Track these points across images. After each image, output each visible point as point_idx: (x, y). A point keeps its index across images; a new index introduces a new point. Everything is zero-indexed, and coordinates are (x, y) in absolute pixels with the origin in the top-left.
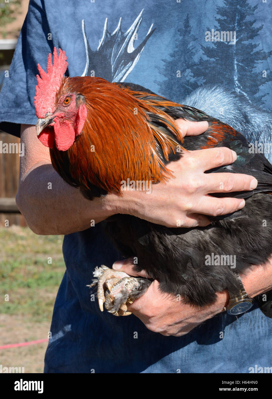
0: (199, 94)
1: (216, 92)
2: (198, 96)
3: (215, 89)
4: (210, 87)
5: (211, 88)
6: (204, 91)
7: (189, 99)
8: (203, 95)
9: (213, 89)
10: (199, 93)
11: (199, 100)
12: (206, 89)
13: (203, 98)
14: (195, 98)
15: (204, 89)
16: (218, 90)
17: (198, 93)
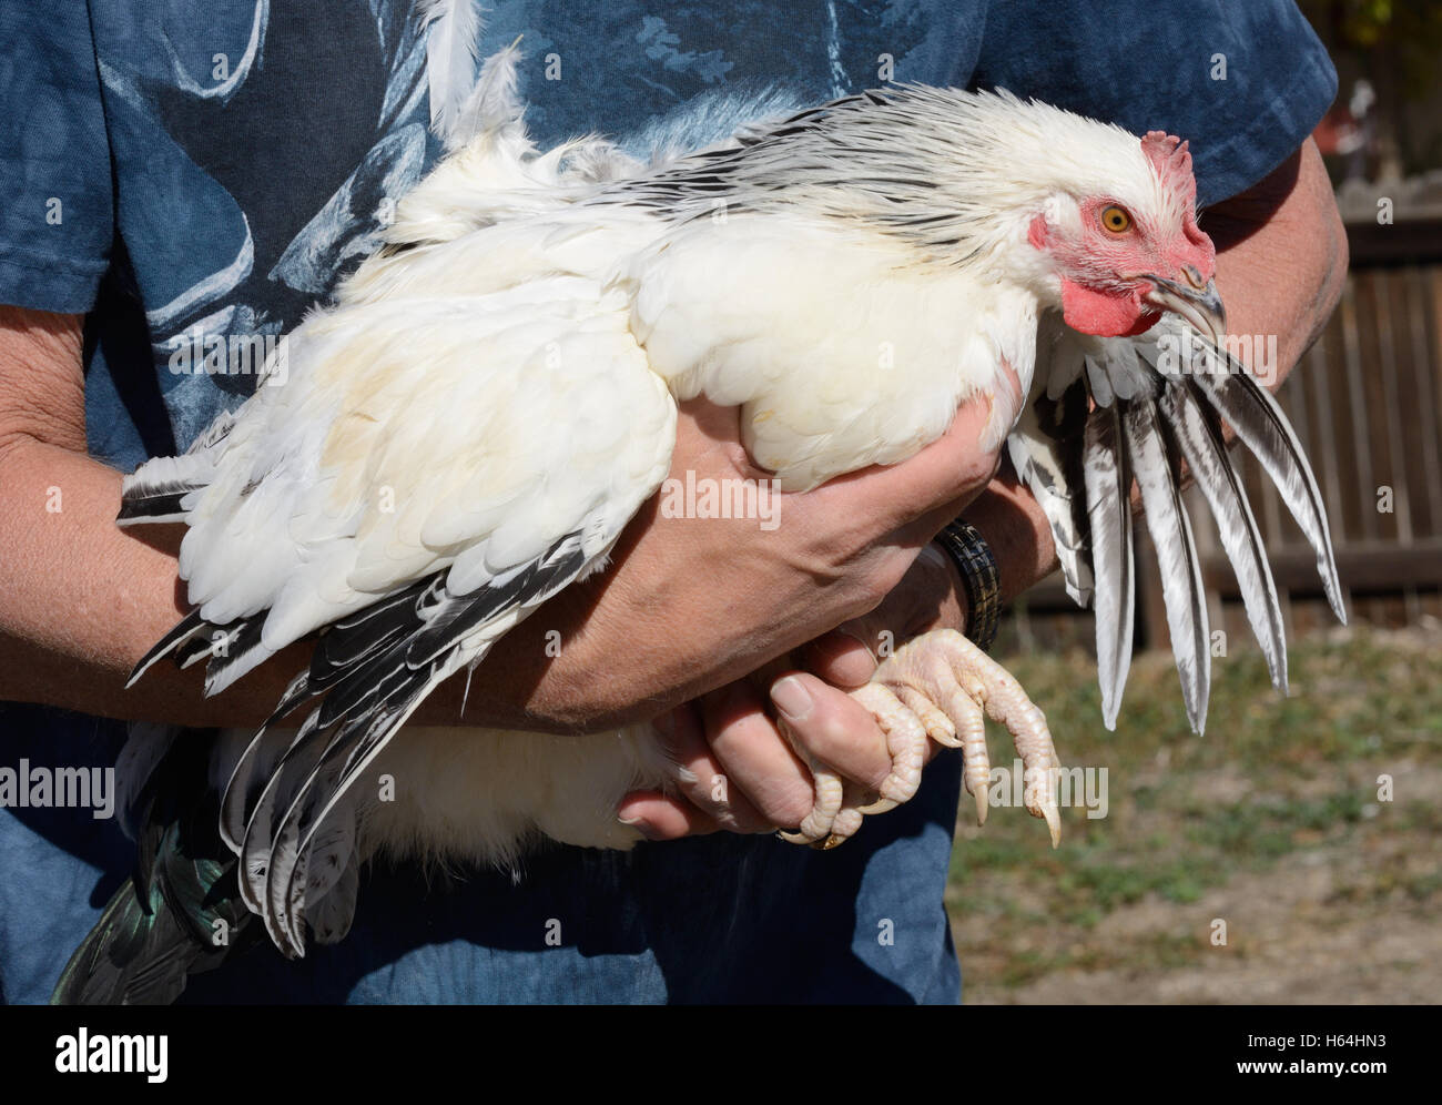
0: (708, 114)
1: (773, 107)
2: (699, 123)
3: (767, 98)
4: (752, 91)
5: (754, 95)
6: (729, 105)
7: (661, 132)
8: (722, 117)
9: (762, 97)
10: (706, 110)
11: (703, 134)
12: (736, 97)
13: (721, 128)
14: (689, 130)
15: (726, 97)
16: (778, 100)
17: (703, 110)
